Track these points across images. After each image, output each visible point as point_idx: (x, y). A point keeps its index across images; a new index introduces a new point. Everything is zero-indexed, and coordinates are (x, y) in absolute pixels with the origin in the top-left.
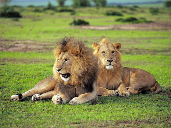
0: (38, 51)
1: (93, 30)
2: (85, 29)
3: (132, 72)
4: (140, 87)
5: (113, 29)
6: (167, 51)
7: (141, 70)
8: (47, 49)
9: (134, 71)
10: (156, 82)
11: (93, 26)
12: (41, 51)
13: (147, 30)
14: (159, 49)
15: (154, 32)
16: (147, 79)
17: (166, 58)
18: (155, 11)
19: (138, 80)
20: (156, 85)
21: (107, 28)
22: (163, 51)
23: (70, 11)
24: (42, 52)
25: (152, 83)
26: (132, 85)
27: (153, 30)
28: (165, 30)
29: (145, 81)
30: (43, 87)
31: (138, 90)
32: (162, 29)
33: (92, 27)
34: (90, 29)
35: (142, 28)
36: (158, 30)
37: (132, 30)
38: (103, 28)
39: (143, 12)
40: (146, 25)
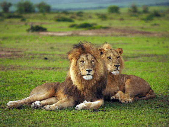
0: (9, 58)
1: (52, 36)
2: (43, 35)
3: (126, 78)
4: (135, 94)
5: (72, 35)
6: (137, 57)
7: (136, 77)
8: (16, 55)
9: (128, 77)
10: (150, 89)
11: (51, 32)
12: (11, 57)
13: (106, 36)
14: (129, 55)
15: (113, 38)
16: (142, 86)
17: (140, 64)
18: (103, 17)
19: (132, 86)
20: (151, 92)
21: (66, 34)
22: (133, 57)
23: (18, 17)
24: (14, 59)
25: (147, 90)
26: (128, 92)
27: (112, 35)
28: (124, 35)
29: (140, 88)
30: (42, 94)
31: (133, 97)
32: (121, 35)
33: (50, 34)
34: (48, 35)
35: (101, 34)
36: (117, 36)
37: (91, 36)
38: (62, 34)
39: (90, 17)
40: (104, 31)
